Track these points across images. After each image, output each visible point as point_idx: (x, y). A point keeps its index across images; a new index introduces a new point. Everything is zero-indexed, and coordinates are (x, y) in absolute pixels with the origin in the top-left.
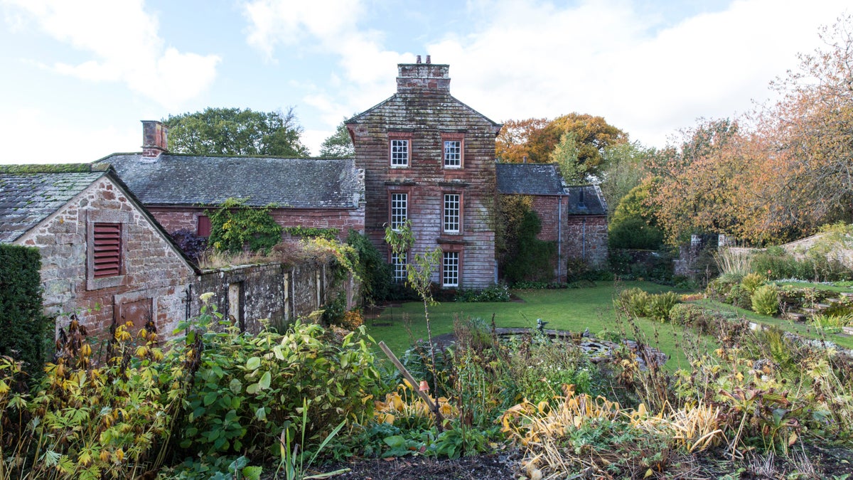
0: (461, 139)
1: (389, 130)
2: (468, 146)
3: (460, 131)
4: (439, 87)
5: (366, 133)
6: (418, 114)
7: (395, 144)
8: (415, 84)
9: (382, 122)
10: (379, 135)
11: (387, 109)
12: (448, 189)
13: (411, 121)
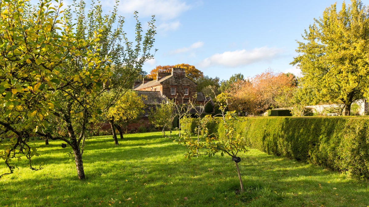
0: (188, 88)
1: (171, 85)
2: (190, 89)
3: (188, 86)
4: (183, 74)
5: (165, 85)
6: (178, 81)
7: (172, 88)
8: (177, 73)
9: (169, 83)
10: (169, 86)
11: (170, 79)
12: (185, 100)
13: (176, 83)
